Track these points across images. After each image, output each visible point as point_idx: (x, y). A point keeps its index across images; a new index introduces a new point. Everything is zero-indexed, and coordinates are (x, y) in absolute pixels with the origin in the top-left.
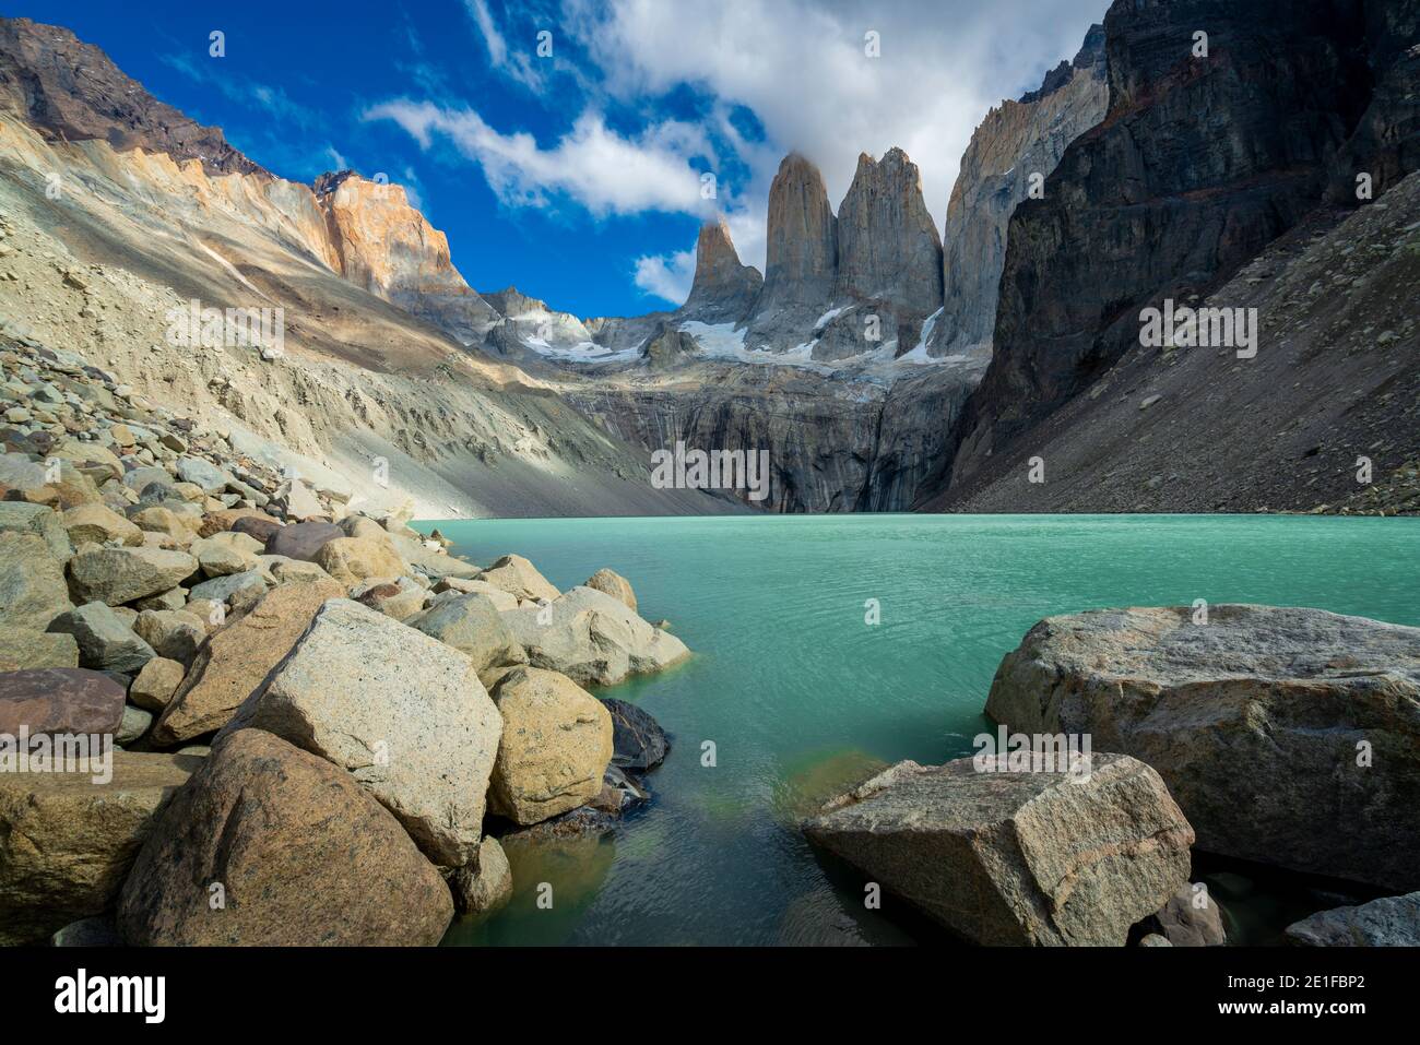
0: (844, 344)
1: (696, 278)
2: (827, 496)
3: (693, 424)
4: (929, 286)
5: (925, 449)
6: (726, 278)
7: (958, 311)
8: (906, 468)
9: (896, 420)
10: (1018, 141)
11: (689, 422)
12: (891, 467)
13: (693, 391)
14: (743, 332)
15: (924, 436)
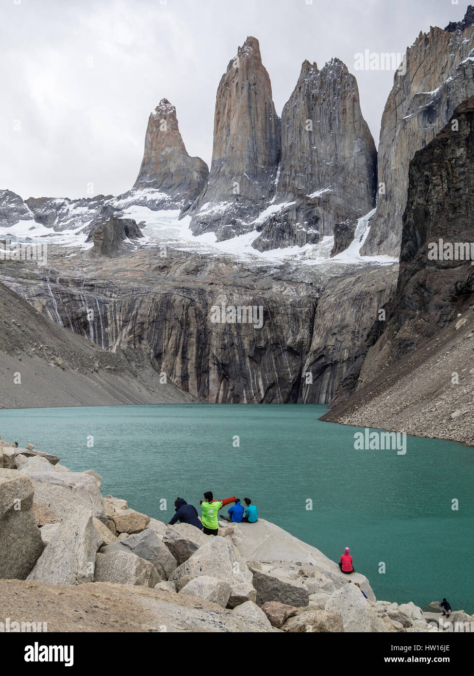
0: (284, 238)
1: (143, 165)
2: (262, 387)
3: (134, 312)
4: (363, 188)
5: (354, 344)
6: (173, 167)
7: (389, 214)
8: (336, 362)
9: (328, 316)
10: (444, 64)
11: (130, 311)
12: (323, 360)
13: (135, 280)
14: (188, 219)
15: (353, 332)
